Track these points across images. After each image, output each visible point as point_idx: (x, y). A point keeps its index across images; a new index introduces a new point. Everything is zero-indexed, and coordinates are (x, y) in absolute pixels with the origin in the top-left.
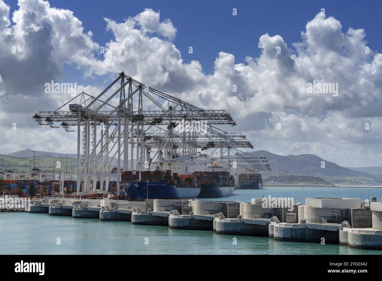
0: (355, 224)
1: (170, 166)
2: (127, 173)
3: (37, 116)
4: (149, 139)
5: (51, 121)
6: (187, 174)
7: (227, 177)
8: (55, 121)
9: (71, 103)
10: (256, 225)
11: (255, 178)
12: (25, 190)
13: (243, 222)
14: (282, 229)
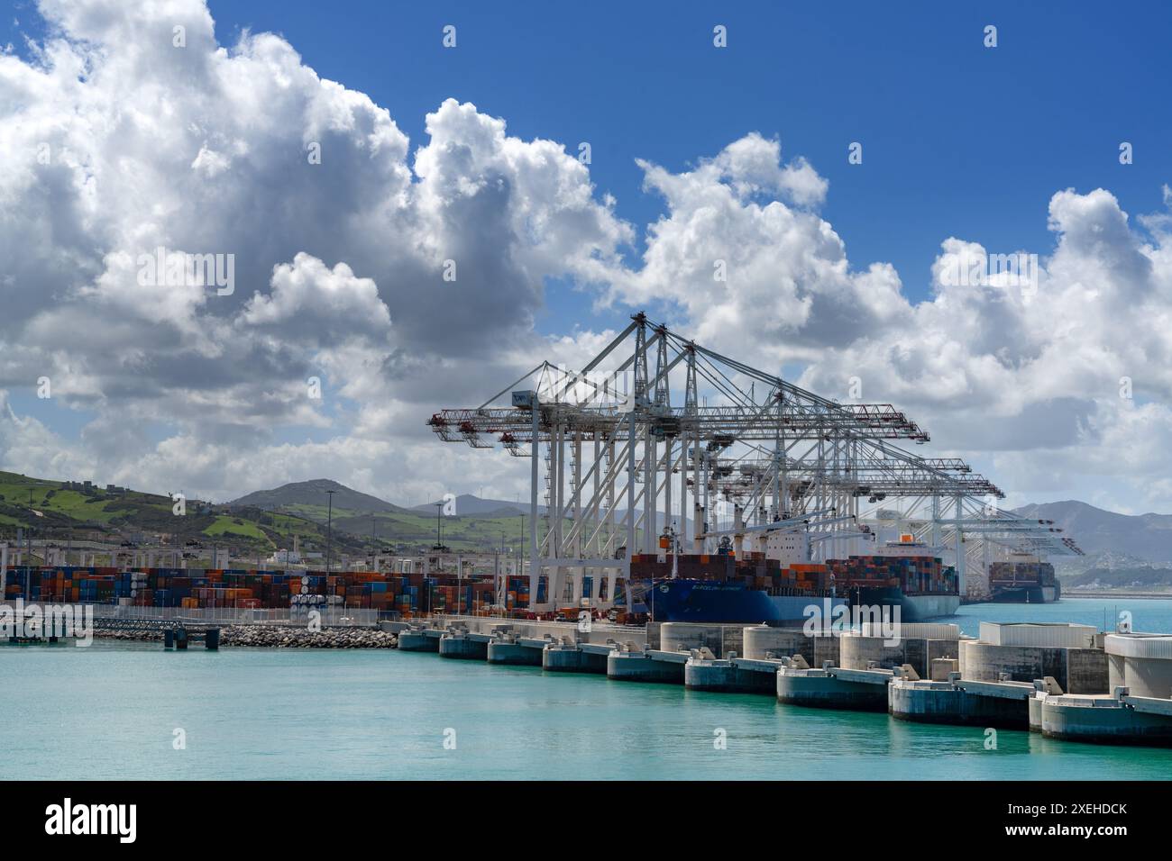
0: (1074, 684)
1: (766, 542)
2: (643, 557)
3: (436, 419)
4: (725, 475)
5: (473, 431)
6: (809, 563)
7: (932, 571)
8: (483, 431)
9: (516, 389)
10: (860, 683)
11: (1034, 574)
12: (408, 596)
13: (835, 676)
14: (907, 694)
